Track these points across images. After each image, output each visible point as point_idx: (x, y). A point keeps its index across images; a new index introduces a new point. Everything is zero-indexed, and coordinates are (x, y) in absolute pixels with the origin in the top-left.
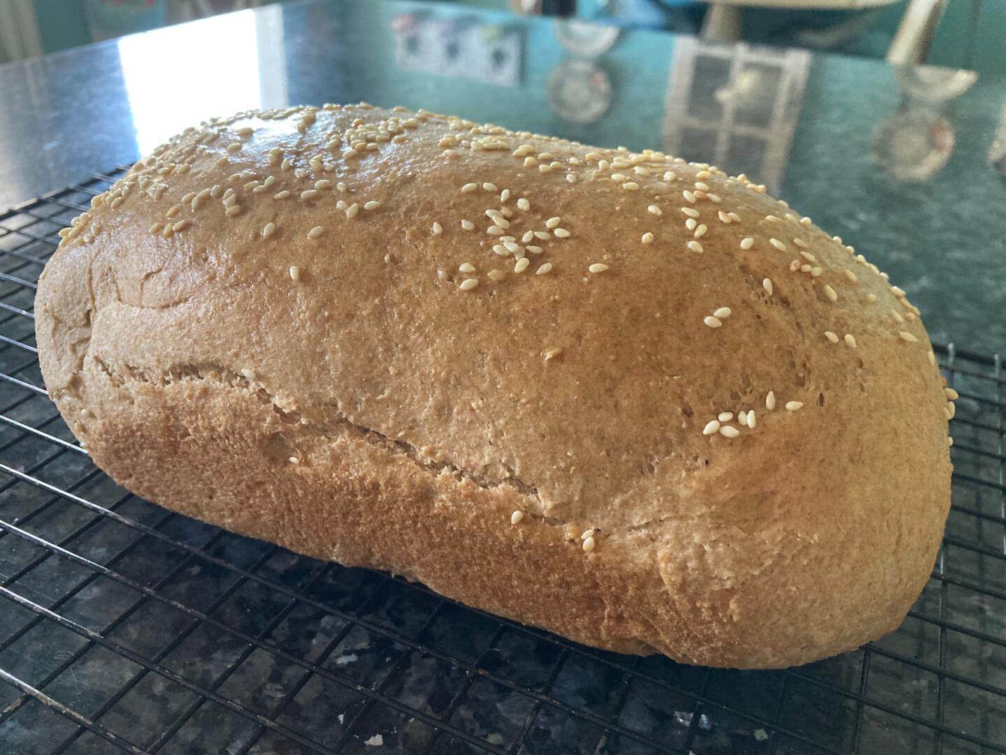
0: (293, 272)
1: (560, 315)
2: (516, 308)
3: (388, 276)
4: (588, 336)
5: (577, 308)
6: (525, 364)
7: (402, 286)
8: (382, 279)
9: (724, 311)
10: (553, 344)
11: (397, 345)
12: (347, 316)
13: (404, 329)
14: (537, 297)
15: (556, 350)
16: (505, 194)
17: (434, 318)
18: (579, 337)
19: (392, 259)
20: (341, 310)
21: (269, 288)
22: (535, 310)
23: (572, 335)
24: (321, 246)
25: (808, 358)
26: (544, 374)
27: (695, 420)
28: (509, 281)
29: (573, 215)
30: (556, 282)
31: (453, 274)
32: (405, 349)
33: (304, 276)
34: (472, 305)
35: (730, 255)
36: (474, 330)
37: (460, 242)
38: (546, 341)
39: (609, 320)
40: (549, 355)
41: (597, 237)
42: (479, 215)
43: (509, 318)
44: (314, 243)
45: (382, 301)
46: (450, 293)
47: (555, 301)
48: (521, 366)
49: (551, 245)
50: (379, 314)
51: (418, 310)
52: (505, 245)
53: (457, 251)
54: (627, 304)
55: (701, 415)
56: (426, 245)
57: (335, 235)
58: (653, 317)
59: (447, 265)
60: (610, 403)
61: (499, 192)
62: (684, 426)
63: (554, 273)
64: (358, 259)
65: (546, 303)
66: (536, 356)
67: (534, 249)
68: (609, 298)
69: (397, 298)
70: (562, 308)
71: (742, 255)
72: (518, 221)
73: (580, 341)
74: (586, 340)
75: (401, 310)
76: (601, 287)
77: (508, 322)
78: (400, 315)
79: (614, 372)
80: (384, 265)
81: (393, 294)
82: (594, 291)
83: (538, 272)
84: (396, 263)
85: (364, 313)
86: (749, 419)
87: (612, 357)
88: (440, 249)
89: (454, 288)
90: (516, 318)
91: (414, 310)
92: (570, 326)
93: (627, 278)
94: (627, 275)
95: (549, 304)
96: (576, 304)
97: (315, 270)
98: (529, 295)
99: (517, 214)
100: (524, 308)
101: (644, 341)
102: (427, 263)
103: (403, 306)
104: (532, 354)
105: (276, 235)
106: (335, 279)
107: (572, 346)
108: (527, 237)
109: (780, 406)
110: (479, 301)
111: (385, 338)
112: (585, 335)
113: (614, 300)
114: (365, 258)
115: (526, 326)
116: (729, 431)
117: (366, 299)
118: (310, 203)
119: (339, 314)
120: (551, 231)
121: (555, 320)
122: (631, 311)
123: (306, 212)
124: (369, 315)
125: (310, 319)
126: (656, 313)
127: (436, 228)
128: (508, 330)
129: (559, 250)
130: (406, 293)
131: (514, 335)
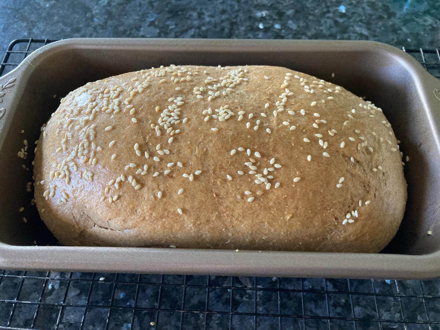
0: (179, 211)
1: (289, 202)
2: (271, 204)
3: (217, 202)
4: (300, 207)
5: (294, 198)
6: (280, 222)
7: (225, 205)
8: (215, 204)
9: (342, 180)
10: (288, 213)
11: (229, 226)
12: (207, 221)
13: (231, 220)
14: (278, 198)
15: (291, 215)
16: (249, 151)
17: (241, 214)
18: (297, 208)
19: (216, 195)
20: (204, 220)
21: (171, 218)
22: (278, 203)
23: (295, 208)
24: (186, 197)
25: (369, 182)
26: (287, 224)
27: (340, 220)
28: (265, 193)
29: (278, 154)
30: (283, 190)
31: (243, 196)
32: (233, 227)
33: (184, 211)
34: (255, 206)
35: (337, 151)
36: (258, 215)
37: (240, 181)
38: (286, 213)
39: (306, 198)
40: (288, 218)
41: (291, 163)
42: (243, 166)
43: (270, 208)
44: (182, 196)
45: (219, 213)
46: (244, 204)
47: (285, 198)
48: (279, 223)
49: (275, 173)
50: (219, 217)
51: (234, 212)
52: (259, 178)
53: (241, 186)
54: (311, 190)
55: (341, 218)
56: (228, 186)
57: (189, 190)
58: (321, 192)
59: (239, 193)
60: (312, 225)
61: (246, 151)
62: (336, 224)
63: (281, 186)
64: (203, 199)
65: (282, 199)
66: (283, 218)
67: (270, 177)
68: (304, 190)
69: (224, 210)
70: (288, 200)
71: (341, 150)
72: (259, 164)
73: (298, 209)
74: (300, 209)
75: (227, 214)
76: (300, 187)
77: (270, 209)
78: (228, 216)
79: (311, 216)
80: (214, 198)
81: (222, 208)
82: (298, 190)
83: (275, 187)
84: (219, 196)
85: (213, 219)
86: (355, 214)
87: (310, 212)
88: (234, 186)
89: (245, 201)
90: (272, 207)
91: (232, 213)
92: (293, 205)
93: (308, 180)
94: (307, 178)
95: (283, 199)
96: (293, 197)
97: (187, 207)
98: (275, 197)
99: (257, 160)
100: (274, 203)
101: (320, 202)
102: (231, 193)
103: (228, 212)
104: (282, 218)
105: (164, 195)
106: (197, 209)
107: (296, 212)
108: (265, 172)
109: (363, 204)
110: (257, 205)
111: (224, 225)
112: (299, 207)
113: (306, 190)
114: (206, 198)
115: (277, 210)
116: (351, 221)
117: (212, 213)
118: (170, 176)
119: (204, 222)
120: (273, 165)
121: (287, 205)
122: (313, 193)
123: (171, 181)
124: (216, 219)
125: (193, 226)
126: (321, 190)
127: (229, 178)
128: (271, 212)
129: (279, 174)
130: (227, 207)
131: (274, 213)
